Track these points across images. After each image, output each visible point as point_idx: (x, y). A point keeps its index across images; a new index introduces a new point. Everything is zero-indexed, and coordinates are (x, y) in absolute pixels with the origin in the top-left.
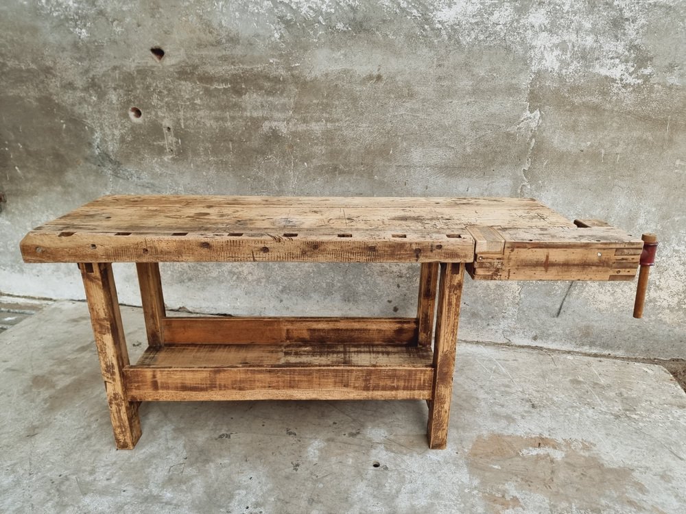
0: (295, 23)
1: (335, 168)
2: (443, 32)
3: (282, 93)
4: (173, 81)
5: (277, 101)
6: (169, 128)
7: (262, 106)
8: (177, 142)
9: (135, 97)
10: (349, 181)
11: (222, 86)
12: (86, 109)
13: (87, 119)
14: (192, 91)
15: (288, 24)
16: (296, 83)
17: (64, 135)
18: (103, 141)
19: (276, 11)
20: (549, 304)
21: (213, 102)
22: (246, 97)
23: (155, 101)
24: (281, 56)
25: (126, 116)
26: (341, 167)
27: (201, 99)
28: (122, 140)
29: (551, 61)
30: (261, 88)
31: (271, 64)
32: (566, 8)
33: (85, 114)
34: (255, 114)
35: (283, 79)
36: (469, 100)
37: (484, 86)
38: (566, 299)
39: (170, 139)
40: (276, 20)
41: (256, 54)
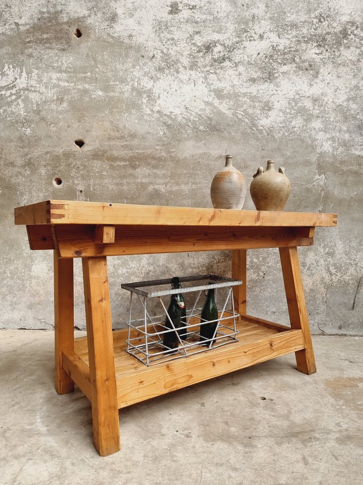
0: (174, 126)
2: (264, 131)
3: (163, 167)
4: (88, 161)
5: (159, 172)
6: (81, 191)
7: (149, 175)
8: (86, 200)
9: (59, 171)
11: (122, 164)
12: (20, 179)
13: (20, 186)
14: (101, 167)
15: (169, 127)
16: (173, 161)
18: (30, 201)
19: (161, 119)
20: (346, 301)
21: (115, 173)
22: (138, 170)
23: (73, 173)
24: (164, 145)
27: (107, 172)
29: (327, 147)
30: (149, 165)
31: (156, 149)
32: (332, 119)
33: (19, 183)
34: (144, 181)
35: (164, 158)
37: (290, 161)
38: (357, 296)
39: (81, 198)
40: (161, 125)
41: (147, 144)
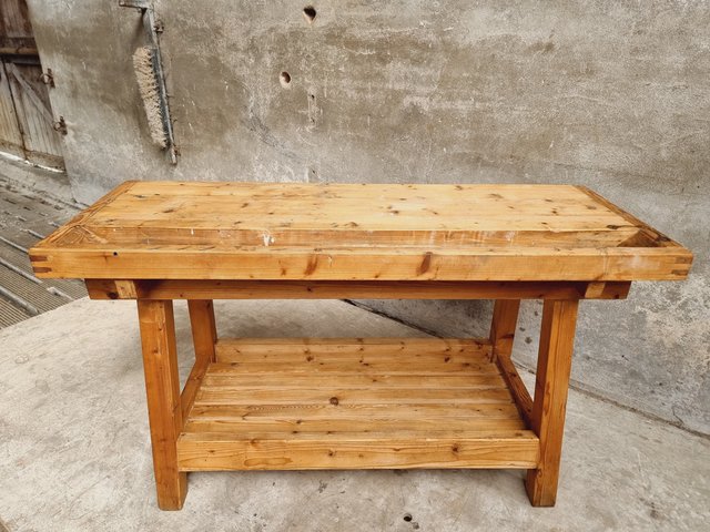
1: (478, 159)
3: (428, 63)
4: (321, 45)
6: (313, 96)
7: (406, 77)
9: (286, 61)
10: (492, 176)
11: (367, 52)
12: (243, 72)
13: (245, 82)
14: (337, 57)
16: (447, 51)
17: (227, 96)
21: (357, 70)
22: (390, 66)
24: (433, 17)
25: (277, 80)
26: (485, 158)
27: (345, 66)
28: (272, 106)
30: (407, 57)
31: (421, 27)
33: (244, 76)
34: (397, 87)
35: (432, 45)
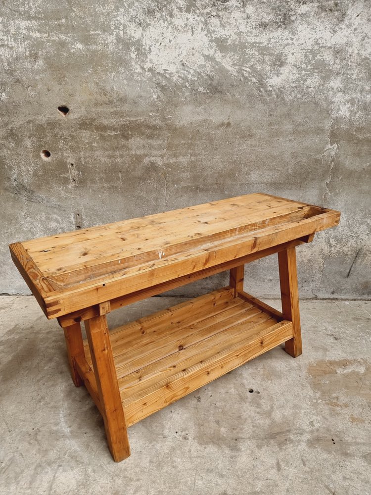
0: (169, 87)
1: (197, 188)
2: (273, 93)
3: (158, 137)
4: (76, 130)
5: (155, 143)
6: (72, 165)
7: (144, 146)
8: (79, 174)
9: (46, 143)
10: (207, 196)
11: (113, 133)
12: (6, 152)
13: (6, 160)
14: (90, 137)
15: (163, 88)
16: (169, 129)
18: (20, 175)
19: (154, 79)
20: (342, 270)
21: (107, 144)
22: (132, 141)
23: (61, 145)
24: (158, 111)
25: (39, 157)
26: (201, 186)
27: (98, 143)
28: (35, 174)
29: (344, 111)
30: (143, 134)
31: (150, 116)
32: (354, 77)
33: (5, 156)
34: (138, 153)
35: (160, 127)
36: (290, 138)
37: (301, 128)
38: (353, 266)
39: (73, 172)
40: (155, 85)
41: (139, 110)
